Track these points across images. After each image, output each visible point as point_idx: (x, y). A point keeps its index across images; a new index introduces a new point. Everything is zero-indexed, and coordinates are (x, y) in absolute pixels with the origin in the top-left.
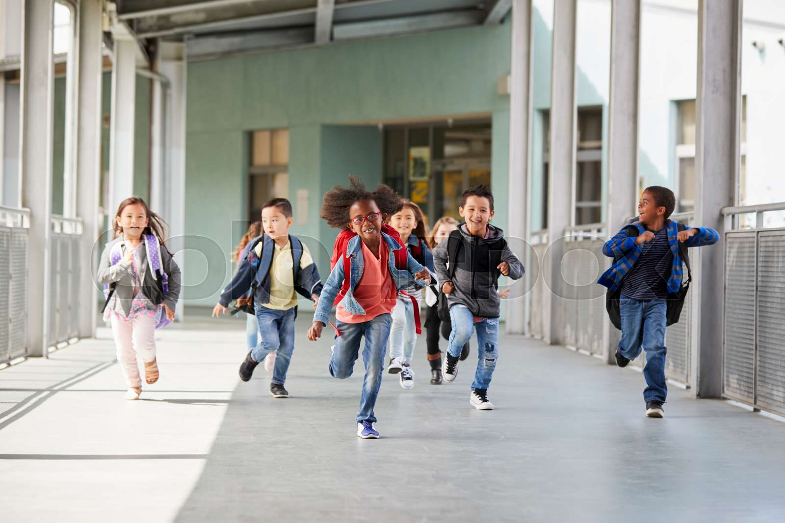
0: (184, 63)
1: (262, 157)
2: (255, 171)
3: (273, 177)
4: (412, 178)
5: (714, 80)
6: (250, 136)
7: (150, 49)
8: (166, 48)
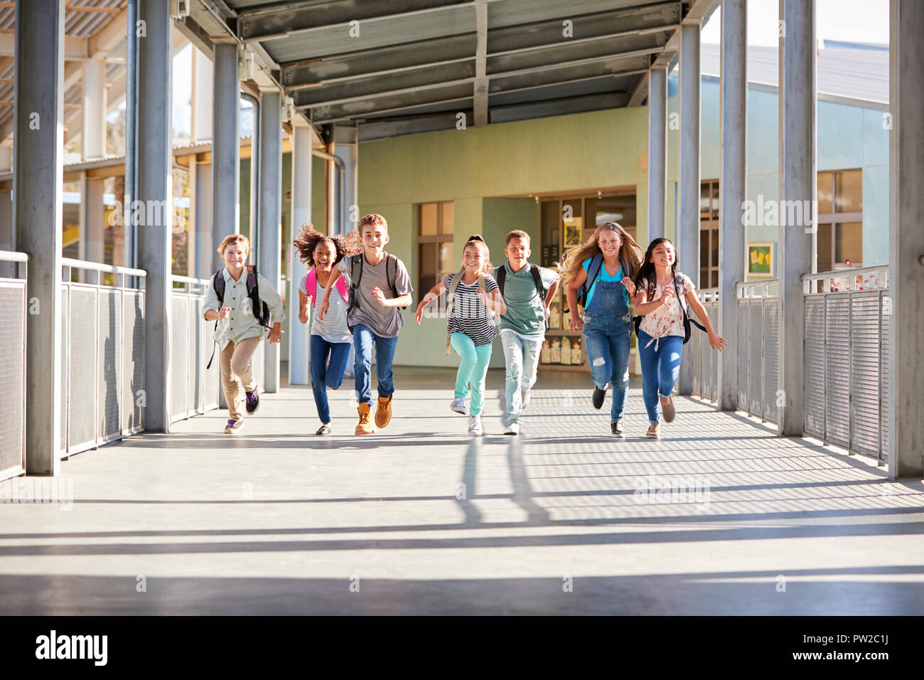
0: (356, 146)
1: (429, 229)
2: (424, 241)
3: (440, 245)
4: (565, 246)
5: (793, 167)
6: (419, 207)
7: (326, 134)
8: (339, 133)
